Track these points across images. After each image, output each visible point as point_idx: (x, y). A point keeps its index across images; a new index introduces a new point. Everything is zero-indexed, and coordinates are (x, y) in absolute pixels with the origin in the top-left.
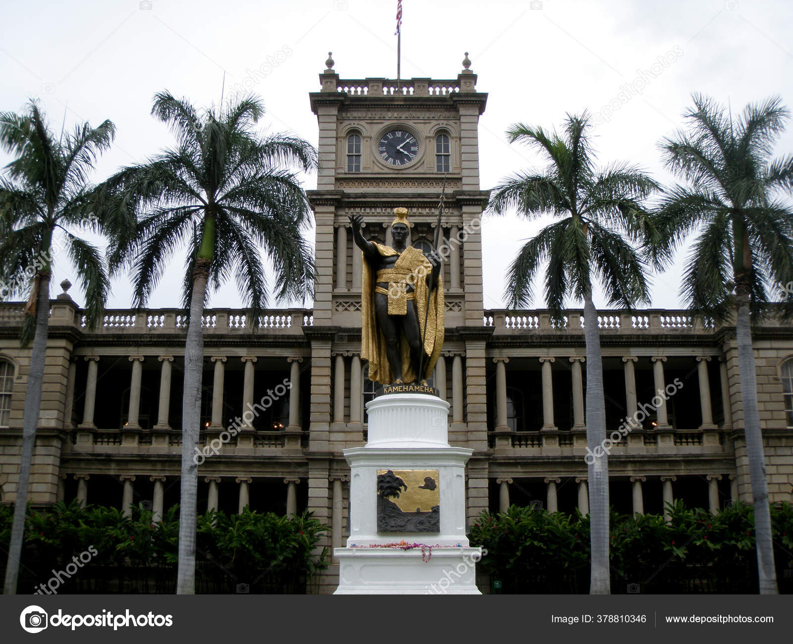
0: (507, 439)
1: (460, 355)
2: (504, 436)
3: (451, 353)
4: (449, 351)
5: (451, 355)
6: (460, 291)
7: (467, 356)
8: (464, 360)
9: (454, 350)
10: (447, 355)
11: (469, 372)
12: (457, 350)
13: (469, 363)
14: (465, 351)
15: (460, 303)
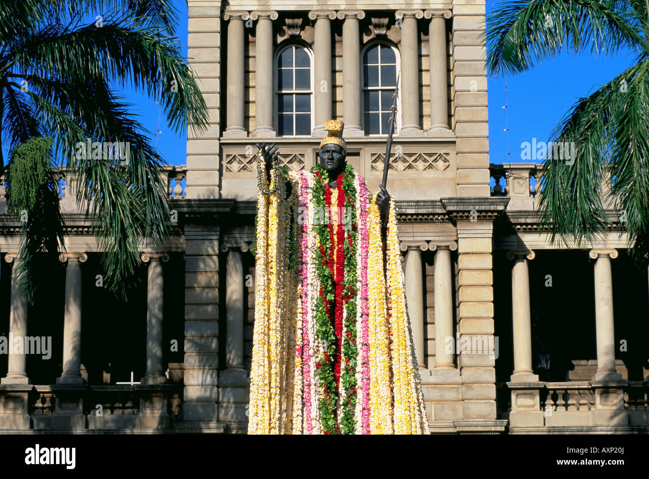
0: (532, 396)
1: (447, 248)
2: (526, 389)
3: (431, 244)
4: (428, 242)
5: (432, 248)
6: (447, 135)
7: (460, 251)
8: (454, 256)
9: (437, 238)
10: (424, 248)
11: (464, 279)
12: (441, 238)
13: (463, 262)
14: (457, 241)
15: (447, 154)
